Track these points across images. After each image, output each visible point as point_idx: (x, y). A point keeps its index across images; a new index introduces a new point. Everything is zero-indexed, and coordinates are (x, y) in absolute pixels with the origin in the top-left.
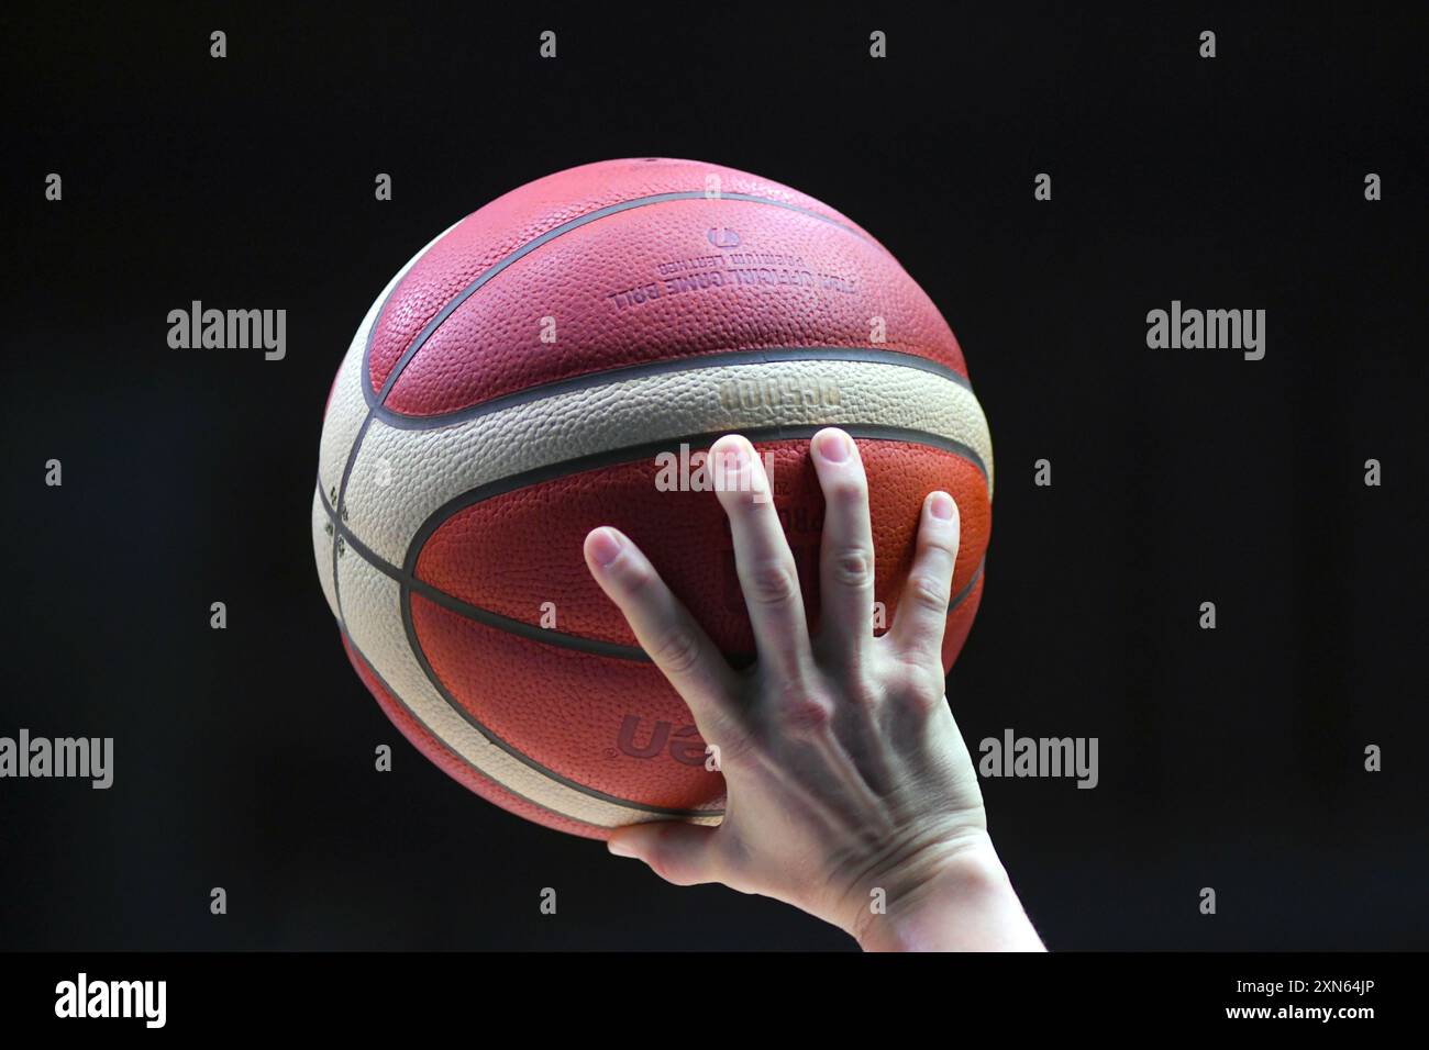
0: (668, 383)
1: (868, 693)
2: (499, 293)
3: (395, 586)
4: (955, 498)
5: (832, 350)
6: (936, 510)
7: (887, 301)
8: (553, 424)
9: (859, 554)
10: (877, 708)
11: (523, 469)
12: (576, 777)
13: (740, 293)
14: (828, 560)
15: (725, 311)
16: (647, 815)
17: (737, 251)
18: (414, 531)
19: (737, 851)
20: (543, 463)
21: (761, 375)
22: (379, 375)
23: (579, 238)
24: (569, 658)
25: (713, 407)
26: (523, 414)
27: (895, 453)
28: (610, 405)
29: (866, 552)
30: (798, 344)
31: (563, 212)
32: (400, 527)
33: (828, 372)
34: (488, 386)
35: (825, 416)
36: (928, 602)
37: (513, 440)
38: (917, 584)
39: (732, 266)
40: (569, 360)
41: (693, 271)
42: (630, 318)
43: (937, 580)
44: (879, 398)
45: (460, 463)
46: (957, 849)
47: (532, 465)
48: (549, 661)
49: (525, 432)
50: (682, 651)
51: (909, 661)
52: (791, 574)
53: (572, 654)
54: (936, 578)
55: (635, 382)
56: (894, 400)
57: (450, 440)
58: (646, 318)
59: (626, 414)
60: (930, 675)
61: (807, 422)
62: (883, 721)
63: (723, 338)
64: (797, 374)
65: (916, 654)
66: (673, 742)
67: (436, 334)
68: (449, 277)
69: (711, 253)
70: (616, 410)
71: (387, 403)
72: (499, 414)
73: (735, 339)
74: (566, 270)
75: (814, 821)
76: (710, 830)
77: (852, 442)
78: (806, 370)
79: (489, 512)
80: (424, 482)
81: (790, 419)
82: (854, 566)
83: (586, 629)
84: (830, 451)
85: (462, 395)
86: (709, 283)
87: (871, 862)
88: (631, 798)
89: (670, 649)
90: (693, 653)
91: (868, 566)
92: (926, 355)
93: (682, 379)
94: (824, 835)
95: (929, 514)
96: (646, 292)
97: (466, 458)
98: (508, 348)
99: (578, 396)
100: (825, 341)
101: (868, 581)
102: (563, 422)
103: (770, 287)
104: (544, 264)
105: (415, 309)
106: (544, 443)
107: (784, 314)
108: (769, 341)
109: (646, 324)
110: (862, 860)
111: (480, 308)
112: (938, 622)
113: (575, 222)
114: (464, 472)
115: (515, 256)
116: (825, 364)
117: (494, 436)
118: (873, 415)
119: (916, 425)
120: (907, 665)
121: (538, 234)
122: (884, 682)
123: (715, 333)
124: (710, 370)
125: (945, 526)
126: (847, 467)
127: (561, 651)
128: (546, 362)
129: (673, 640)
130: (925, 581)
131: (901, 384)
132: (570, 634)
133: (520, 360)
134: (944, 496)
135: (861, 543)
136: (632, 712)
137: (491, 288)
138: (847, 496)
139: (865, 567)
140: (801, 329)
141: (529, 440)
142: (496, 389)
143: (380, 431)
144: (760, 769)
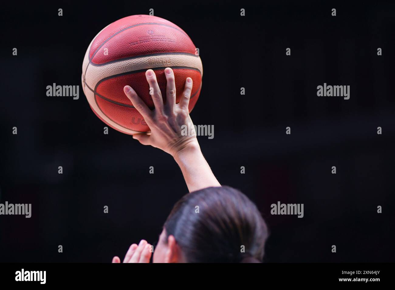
0: (139, 60)
1: (174, 115)
2: (111, 42)
3: (93, 93)
4: (192, 78)
5: (169, 53)
6: (189, 81)
7: (181, 43)
8: (118, 67)
9: (173, 91)
10: (176, 117)
11: (114, 75)
12: (125, 127)
13: (153, 43)
14: (168, 91)
15: (150, 46)
16: (139, 133)
17: (153, 35)
18: (96, 84)
19: (153, 140)
20: (117, 74)
21: (156, 58)
22: (91, 55)
23: (126, 32)
24: (122, 108)
25: (147, 64)
26: (113, 65)
27: (181, 71)
28: (129, 63)
29: (174, 90)
30: (163, 52)
31: (123, 27)
32: (93, 84)
33: (168, 57)
34: (108, 59)
35: (167, 65)
36: (186, 99)
37: (112, 69)
38: (184, 95)
39: (152, 38)
40: (122, 55)
41: (144, 39)
42: (133, 48)
43: (187, 94)
44: (178, 61)
45: (103, 73)
46: (190, 142)
47: (115, 74)
48: (119, 108)
49: (114, 68)
50: (141, 107)
51: (182, 109)
52: (160, 94)
53: (123, 107)
54: (188, 94)
55: (133, 59)
56: (181, 62)
57: (101, 69)
58: (136, 48)
59: (131, 65)
60: (186, 111)
61: (164, 66)
62: (177, 120)
63: (149, 51)
64: (163, 58)
65: (183, 108)
66: (141, 122)
67: (100, 49)
68: (103, 38)
69: (148, 35)
70: (130, 64)
71: (92, 61)
72: (110, 65)
73: (151, 52)
74: (122, 39)
75: (165, 137)
76: (149, 136)
77: (172, 70)
78: (164, 57)
79: (108, 82)
80: (97, 76)
81: (161, 66)
82: (172, 93)
83: (125, 103)
84: (168, 72)
85: (104, 61)
86: (147, 41)
87: (175, 144)
88: (136, 130)
89: (139, 107)
90: (143, 108)
91: (175, 92)
92: (188, 52)
93: (141, 59)
94: (167, 139)
95: (187, 82)
96: (136, 43)
97: (104, 72)
98: (112, 53)
99: (123, 62)
100: (168, 51)
101: (175, 95)
102: (120, 67)
103: (158, 42)
104: (118, 37)
105: (97, 44)
106: (117, 70)
107: (160, 47)
108: (158, 52)
109: (135, 49)
110: (174, 144)
111: (107, 45)
112: (188, 102)
113: (125, 29)
114: (104, 74)
115: (114, 35)
116: (168, 56)
117: (109, 68)
118: (176, 65)
119: (185, 66)
120: (181, 109)
121: (118, 31)
122: (177, 112)
123: (147, 50)
124: (146, 57)
125: (190, 84)
126: (171, 74)
127: (121, 106)
128: (118, 55)
129: (139, 106)
130: (185, 94)
131: (182, 58)
132: (122, 103)
133: (113, 55)
134: (190, 78)
135: (173, 89)
136: (134, 117)
137: (109, 41)
138: (171, 80)
139: (174, 93)
140: (164, 49)
141: (114, 70)
142: (109, 60)
143: (91, 66)
144: (155, 127)
